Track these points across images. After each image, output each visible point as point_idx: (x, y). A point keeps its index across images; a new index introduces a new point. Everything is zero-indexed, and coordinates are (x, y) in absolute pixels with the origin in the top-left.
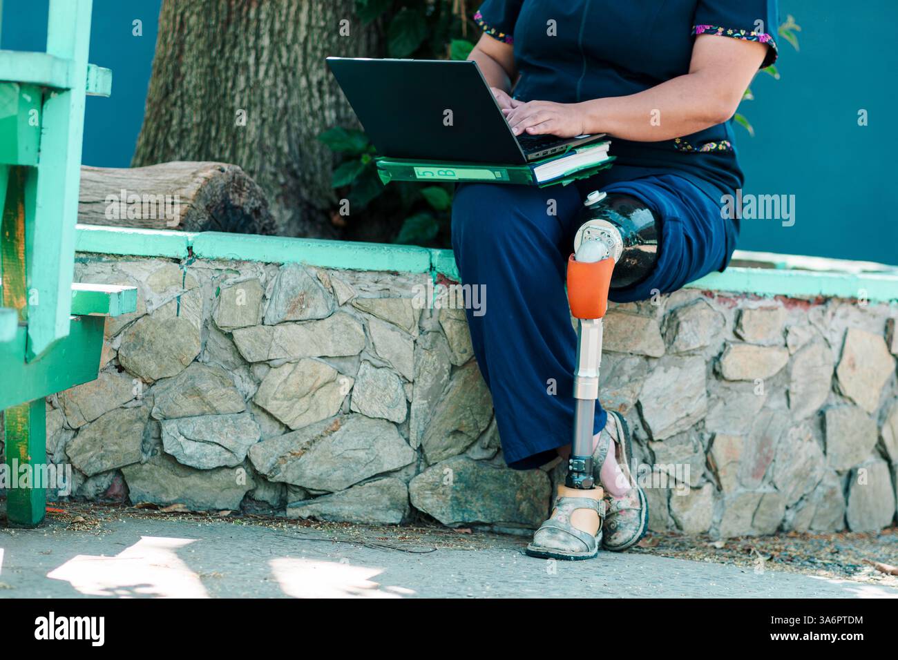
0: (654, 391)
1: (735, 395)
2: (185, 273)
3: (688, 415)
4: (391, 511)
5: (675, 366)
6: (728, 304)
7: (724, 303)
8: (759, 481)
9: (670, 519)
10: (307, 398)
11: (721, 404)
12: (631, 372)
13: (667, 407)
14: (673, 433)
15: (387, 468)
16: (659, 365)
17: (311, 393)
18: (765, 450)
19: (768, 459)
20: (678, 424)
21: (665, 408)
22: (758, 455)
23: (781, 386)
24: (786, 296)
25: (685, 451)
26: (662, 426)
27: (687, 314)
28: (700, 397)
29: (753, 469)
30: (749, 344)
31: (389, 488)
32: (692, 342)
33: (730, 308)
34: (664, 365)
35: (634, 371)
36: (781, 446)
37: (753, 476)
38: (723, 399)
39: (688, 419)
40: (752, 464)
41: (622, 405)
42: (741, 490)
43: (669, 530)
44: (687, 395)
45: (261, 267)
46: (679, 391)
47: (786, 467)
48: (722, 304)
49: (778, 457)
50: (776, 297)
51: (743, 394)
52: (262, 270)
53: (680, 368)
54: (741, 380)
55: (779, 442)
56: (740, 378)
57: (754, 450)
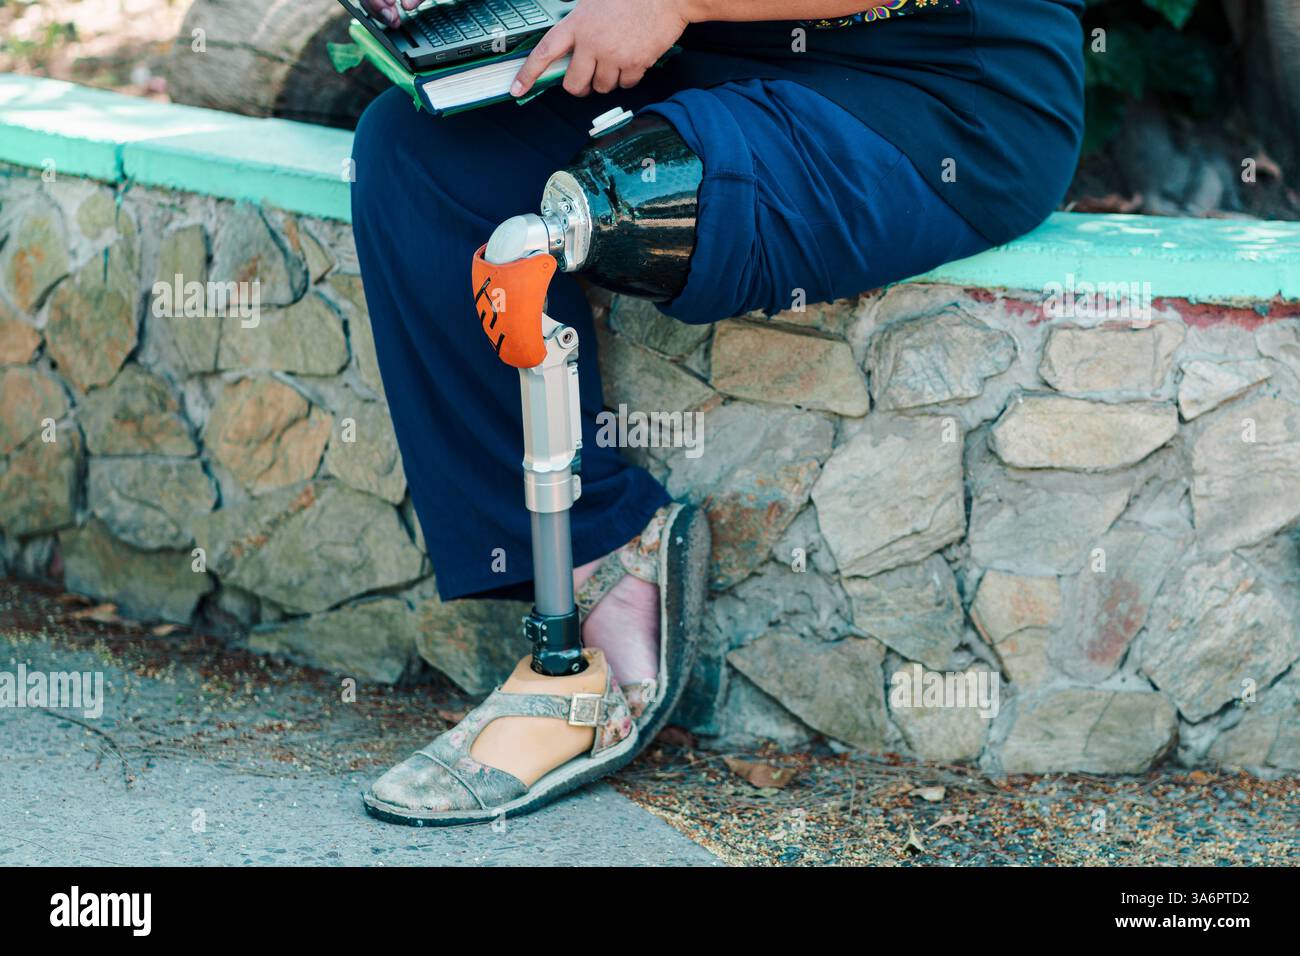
0: (845, 482)
1: (1043, 495)
2: (118, 208)
3: (916, 533)
4: (387, 661)
5: (895, 435)
6: (1029, 316)
7: (1021, 312)
8: (1107, 668)
9: (891, 727)
10: (270, 445)
11: (1007, 513)
12: (799, 442)
13: (872, 515)
14: (889, 563)
15: (382, 581)
16: (862, 431)
17: (276, 436)
18: (1123, 608)
19: (1128, 625)
20: (894, 547)
21: (866, 514)
22: (1104, 618)
23: (1175, 481)
24: (1186, 300)
25: (917, 600)
26: (858, 550)
27: (917, 335)
28: (946, 499)
29: (1092, 644)
30: (1067, 397)
31: (391, 617)
32: (929, 389)
33: (1034, 323)
34: (872, 431)
35: (806, 440)
36: (1162, 600)
37: (1093, 657)
38: (1011, 503)
39: (915, 538)
40: (1090, 633)
41: (774, 505)
42: (1063, 683)
43: (891, 749)
44: (919, 494)
45: (212, 204)
46: (899, 483)
47: (1178, 643)
48: (1015, 315)
49: (1155, 622)
50: (1158, 302)
51: (1063, 495)
52: (213, 210)
53: (908, 439)
54: (1051, 468)
55: (1159, 593)
56: (1046, 464)
57: (1093, 606)
